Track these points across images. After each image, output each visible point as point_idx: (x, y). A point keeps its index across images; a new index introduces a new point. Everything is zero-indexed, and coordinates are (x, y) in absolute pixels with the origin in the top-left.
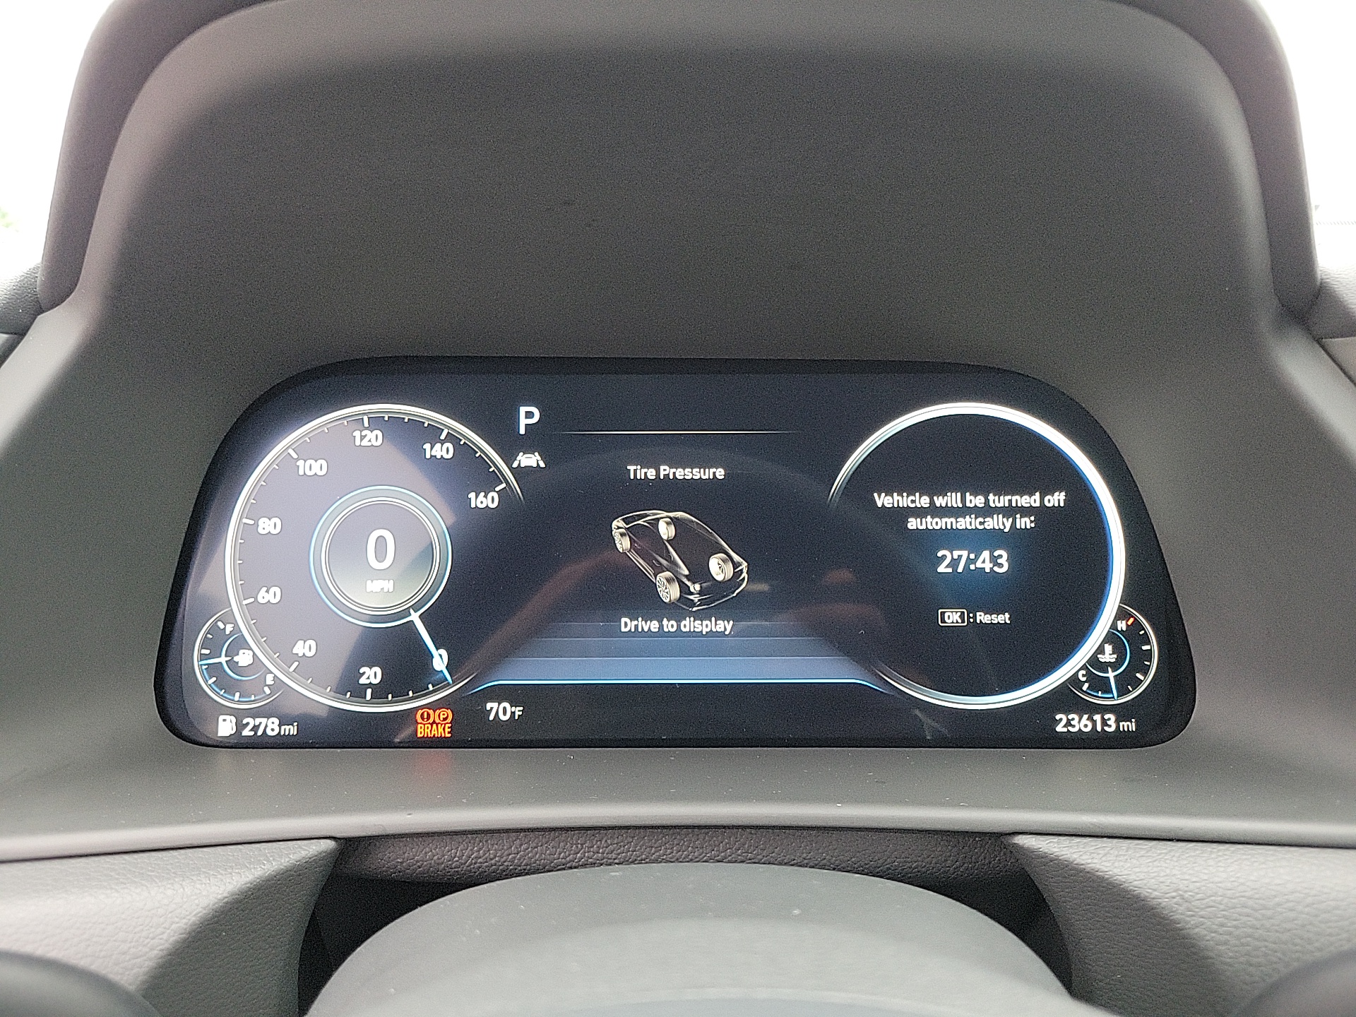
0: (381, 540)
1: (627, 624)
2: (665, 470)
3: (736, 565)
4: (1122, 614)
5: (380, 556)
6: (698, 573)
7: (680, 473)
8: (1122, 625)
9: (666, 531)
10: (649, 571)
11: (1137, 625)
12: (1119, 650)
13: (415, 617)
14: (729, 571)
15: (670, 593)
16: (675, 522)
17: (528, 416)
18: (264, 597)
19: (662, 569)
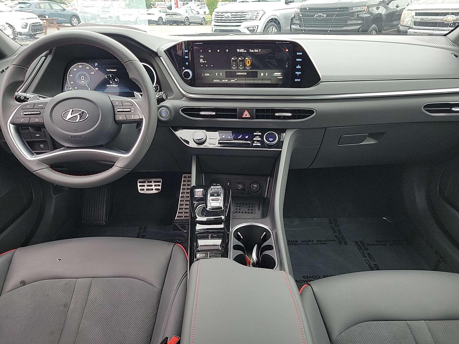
0: (82, 77)
1: (107, 86)
2: (110, 70)
3: (118, 80)
4: (156, 84)
5: (83, 79)
6: (114, 80)
7: (112, 70)
8: (156, 86)
9: (111, 76)
10: (109, 80)
11: (157, 86)
12: (155, 88)
13: (86, 85)
14: (117, 80)
15: (111, 82)
16: (111, 75)
17: (96, 64)
18: (71, 83)
19: (111, 80)
